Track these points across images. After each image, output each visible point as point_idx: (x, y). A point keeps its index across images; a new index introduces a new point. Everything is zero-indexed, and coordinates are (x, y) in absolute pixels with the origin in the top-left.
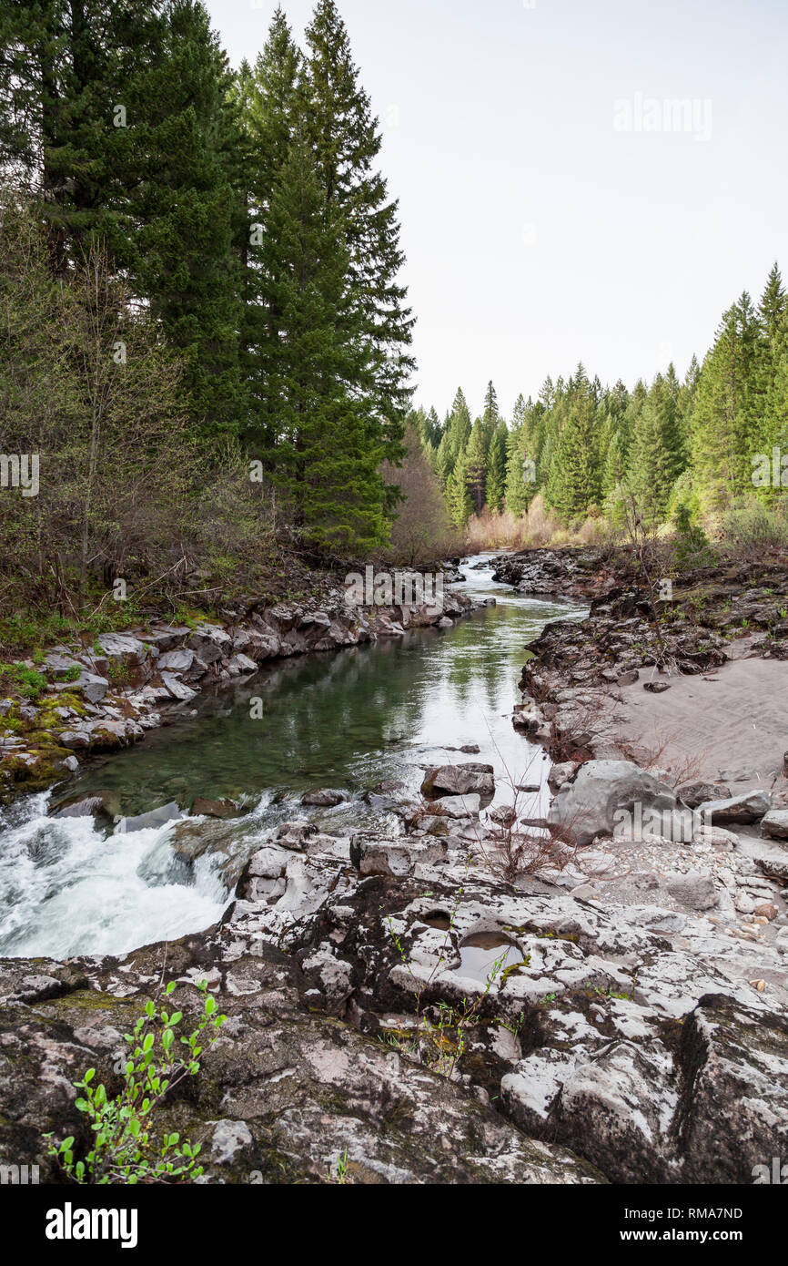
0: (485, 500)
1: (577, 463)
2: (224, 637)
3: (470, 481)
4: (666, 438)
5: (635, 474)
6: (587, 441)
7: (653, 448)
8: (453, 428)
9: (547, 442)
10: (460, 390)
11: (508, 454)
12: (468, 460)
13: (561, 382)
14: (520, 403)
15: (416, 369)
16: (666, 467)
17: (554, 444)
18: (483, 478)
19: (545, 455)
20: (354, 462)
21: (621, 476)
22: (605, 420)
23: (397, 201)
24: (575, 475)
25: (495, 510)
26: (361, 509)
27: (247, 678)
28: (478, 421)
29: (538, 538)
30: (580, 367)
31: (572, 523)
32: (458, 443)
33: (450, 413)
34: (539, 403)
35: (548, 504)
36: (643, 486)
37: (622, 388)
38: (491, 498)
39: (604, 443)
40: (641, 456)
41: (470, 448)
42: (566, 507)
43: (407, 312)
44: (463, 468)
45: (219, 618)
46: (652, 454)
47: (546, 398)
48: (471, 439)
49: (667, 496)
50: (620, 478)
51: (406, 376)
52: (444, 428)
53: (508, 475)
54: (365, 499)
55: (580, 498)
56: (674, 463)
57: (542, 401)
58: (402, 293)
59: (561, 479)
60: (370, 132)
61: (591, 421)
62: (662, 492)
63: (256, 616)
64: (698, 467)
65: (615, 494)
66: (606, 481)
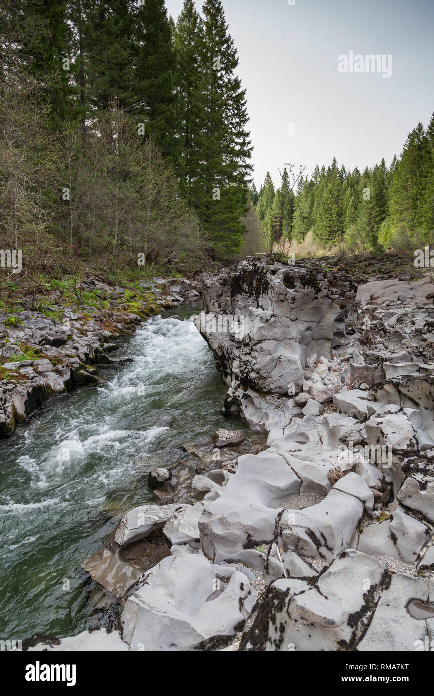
0: (281, 234)
1: (331, 214)
2: (189, 282)
3: (274, 224)
4: (378, 200)
5: (361, 220)
6: (337, 203)
7: (371, 206)
8: (264, 194)
9: (316, 202)
10: (268, 173)
11: (294, 209)
12: (272, 213)
13: (323, 169)
14: (301, 181)
15: (253, 170)
16: (377, 216)
17: (319, 204)
18: (281, 222)
19: (314, 210)
20: (231, 215)
21: (354, 221)
22: (347, 190)
23: (245, 90)
24: (330, 220)
25: (287, 239)
26: (234, 235)
27: (196, 298)
28: (278, 191)
29: (309, 253)
30: (335, 161)
31: (328, 246)
32: (267, 203)
33: (263, 186)
34: (311, 181)
35: (315, 236)
36: (365, 226)
37: (358, 172)
38: (285, 233)
39: (346, 203)
40: (364, 210)
41: (274, 206)
42: (324, 238)
43: (249, 143)
44: (269, 217)
45: (185, 276)
46: (370, 209)
47: (315, 178)
48: (274, 201)
49: (377, 231)
50: (353, 222)
51: (249, 174)
52: (260, 195)
53: (294, 221)
54: (235, 232)
55: (332, 233)
56: (381, 214)
57: (313, 180)
58: (247, 135)
59: (321, 223)
60: (233, 56)
61: (339, 191)
62: (375, 230)
63: (197, 276)
64: (392, 216)
65: (350, 230)
66: (346, 224)
